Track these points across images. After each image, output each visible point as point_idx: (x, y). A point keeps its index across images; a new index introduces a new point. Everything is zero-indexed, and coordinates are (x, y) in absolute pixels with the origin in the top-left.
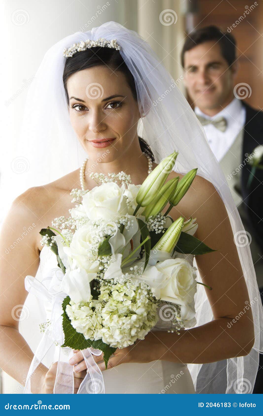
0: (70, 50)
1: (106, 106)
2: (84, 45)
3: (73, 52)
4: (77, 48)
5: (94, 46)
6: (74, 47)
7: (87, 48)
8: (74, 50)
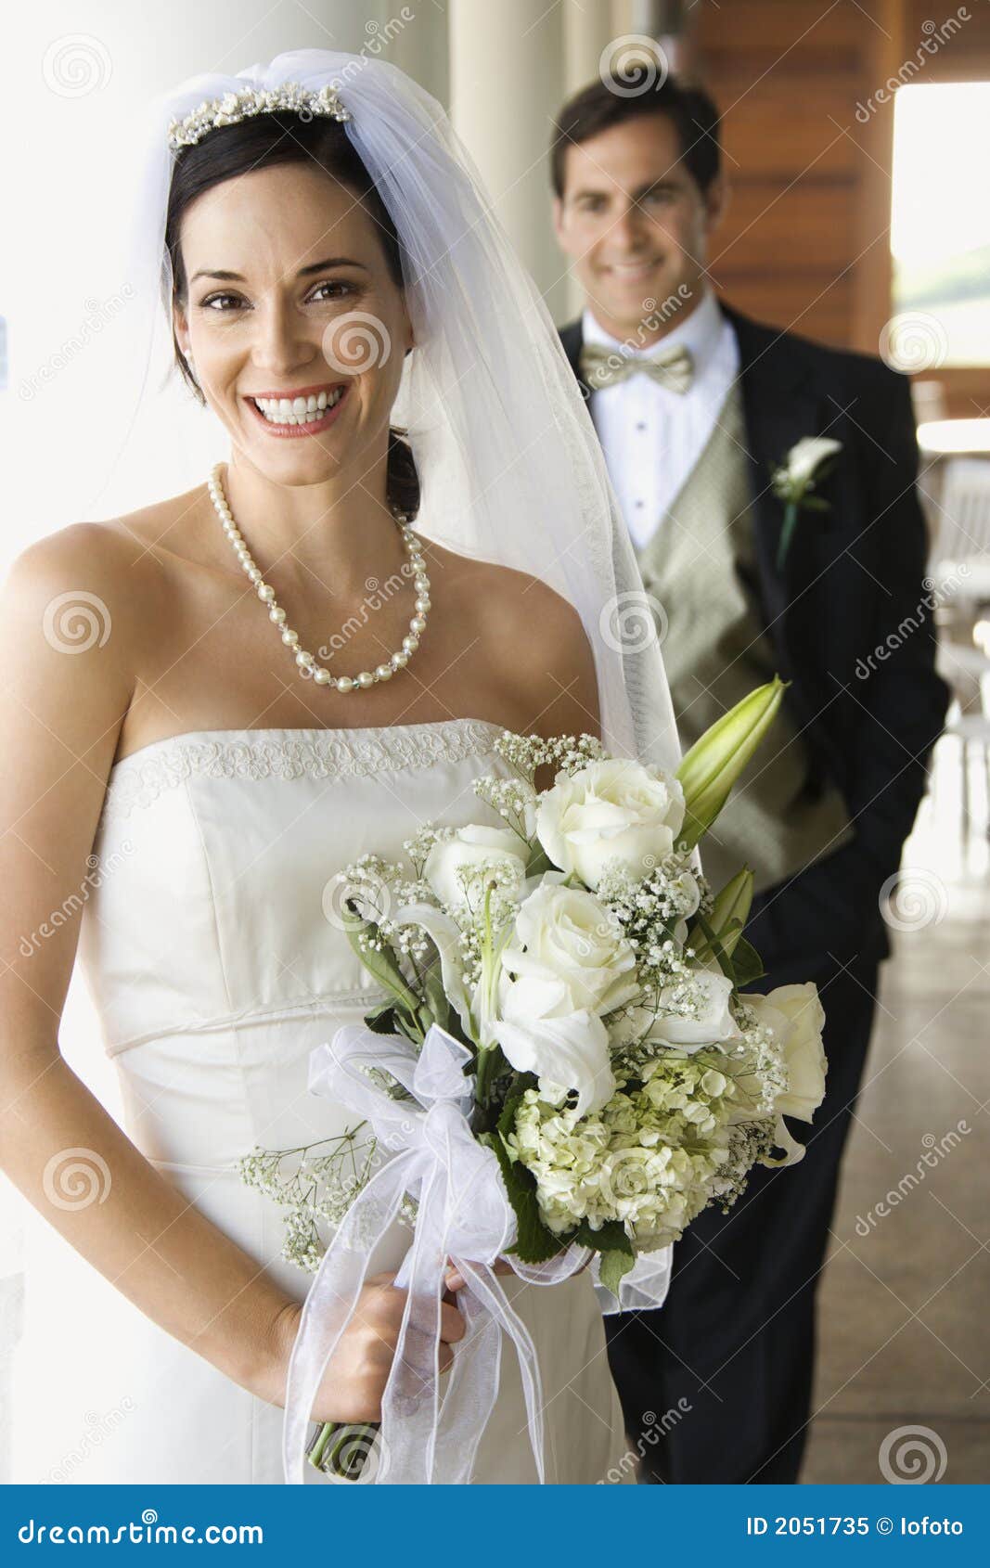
0: (191, 124)
1: (309, 294)
2: (235, 103)
3: (200, 130)
4: (211, 116)
5: (266, 110)
6: (203, 114)
7: (246, 116)
8: (203, 121)
